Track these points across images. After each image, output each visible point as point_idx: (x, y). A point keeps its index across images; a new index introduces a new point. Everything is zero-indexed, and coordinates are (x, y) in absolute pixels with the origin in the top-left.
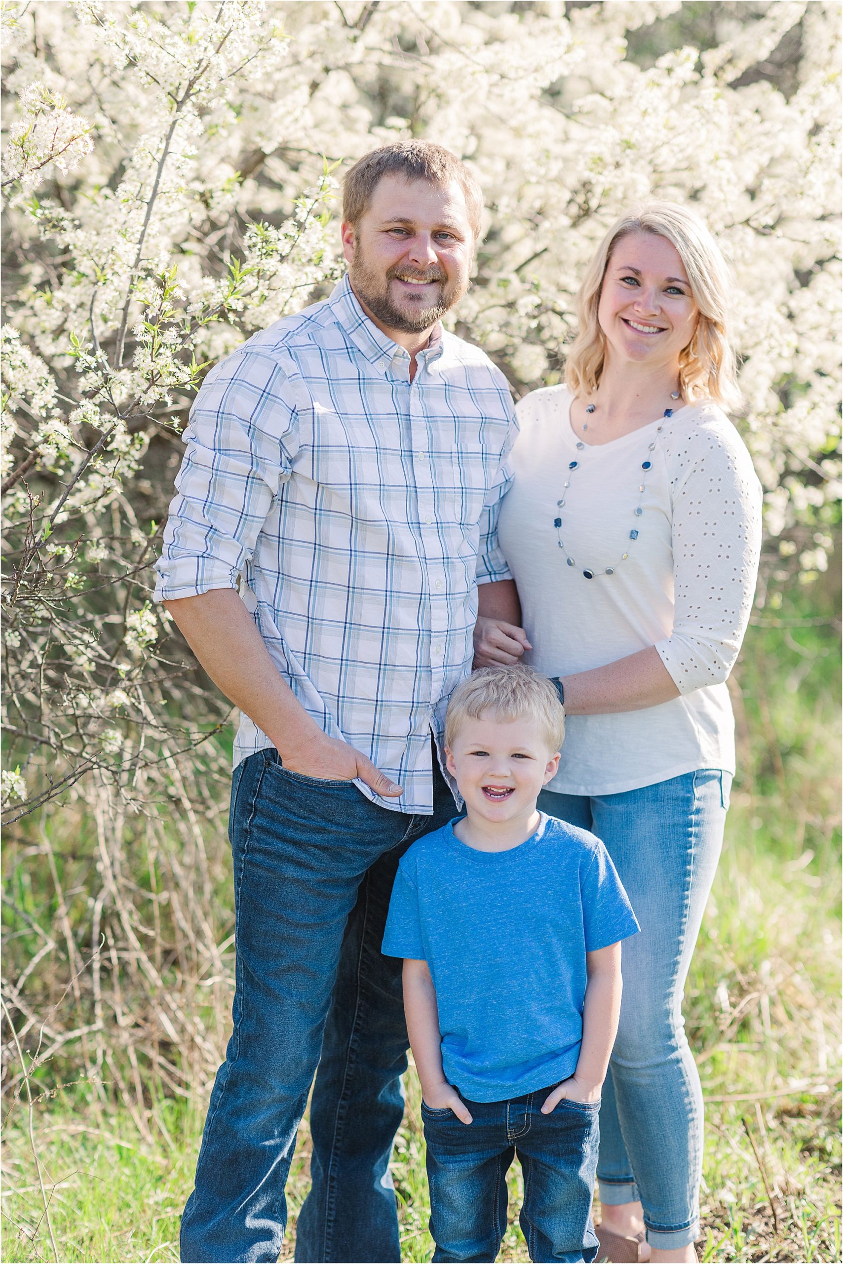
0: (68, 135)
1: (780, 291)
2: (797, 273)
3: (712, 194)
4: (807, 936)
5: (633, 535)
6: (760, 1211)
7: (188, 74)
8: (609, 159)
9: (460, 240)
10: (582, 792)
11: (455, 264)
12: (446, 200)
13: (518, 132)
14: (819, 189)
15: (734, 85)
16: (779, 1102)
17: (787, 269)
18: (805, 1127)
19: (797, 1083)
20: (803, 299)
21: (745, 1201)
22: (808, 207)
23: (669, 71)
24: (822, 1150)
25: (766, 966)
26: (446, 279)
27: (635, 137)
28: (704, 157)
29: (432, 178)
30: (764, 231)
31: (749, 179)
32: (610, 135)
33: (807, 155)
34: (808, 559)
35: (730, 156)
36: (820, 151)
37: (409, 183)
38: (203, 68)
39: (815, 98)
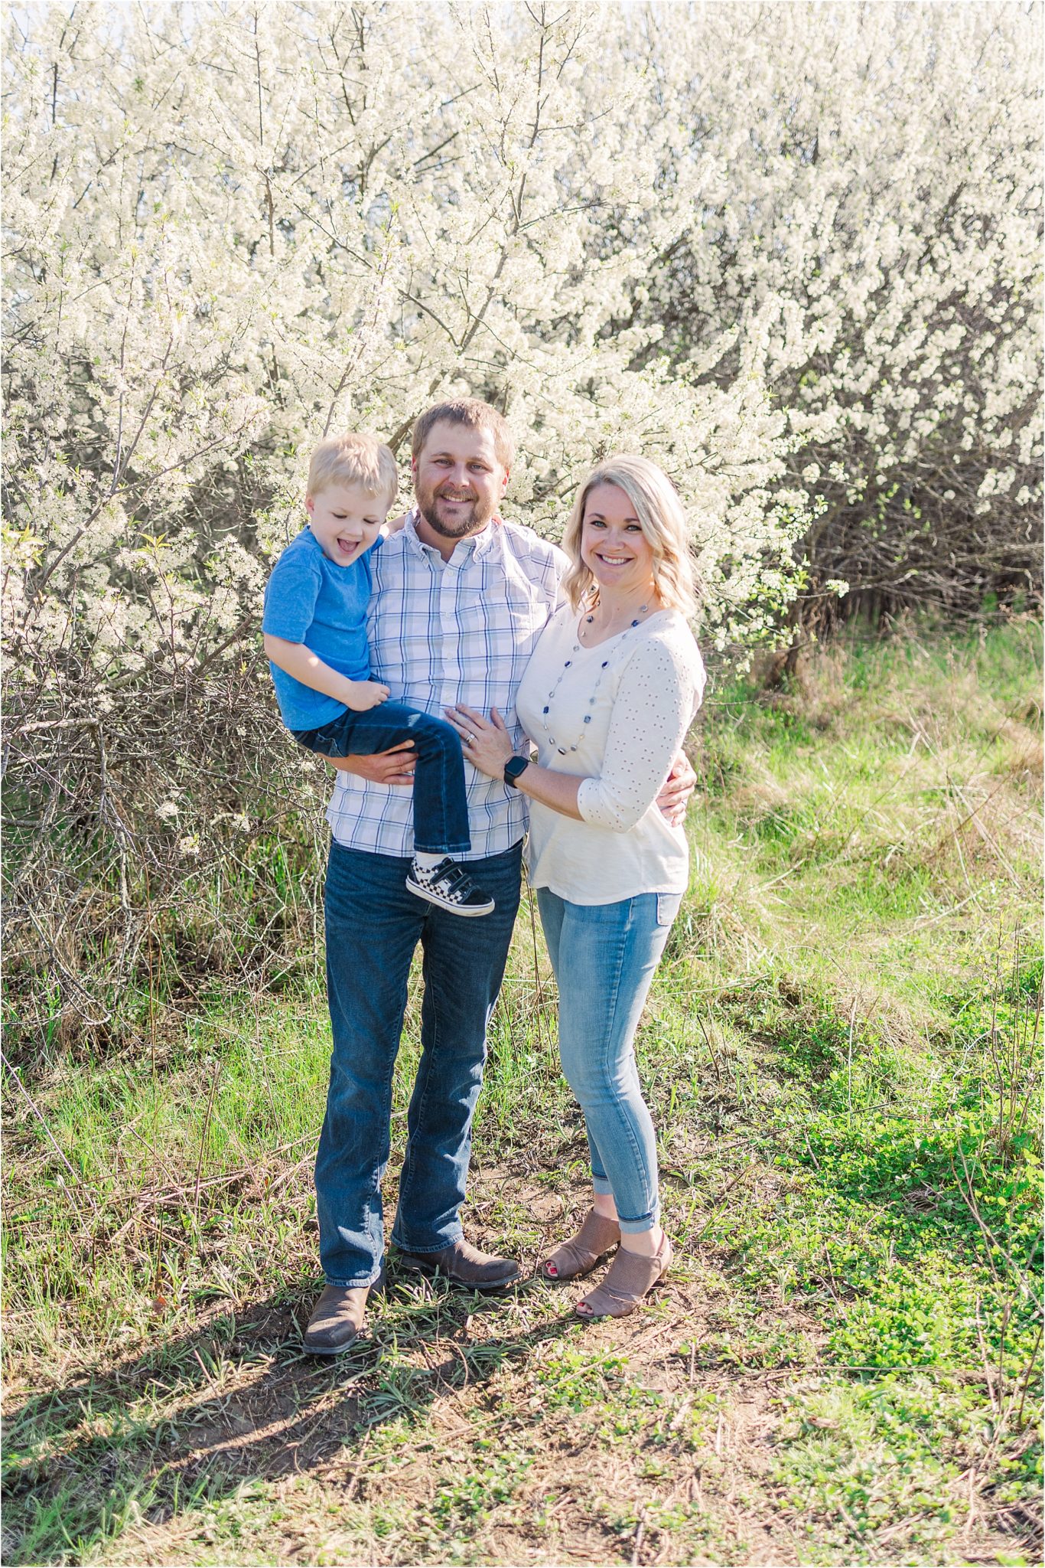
0: (254, 409)
1: (722, 506)
2: (733, 497)
3: (679, 447)
4: (739, 887)
5: (588, 719)
6: (708, 1068)
7: (341, 372)
8: (614, 426)
9: (488, 469)
10: (565, 897)
11: (485, 489)
12: (480, 441)
13: (560, 411)
14: (745, 443)
15: (696, 384)
16: (721, 992)
17: (727, 494)
18: (736, 1009)
19: (733, 981)
20: (736, 512)
21: (700, 1061)
22: (737, 455)
23: (653, 371)
24: (747, 1024)
25: (715, 907)
26: (478, 499)
27: (631, 411)
28: (674, 424)
29: (469, 423)
30: (713, 471)
31: (703, 439)
32: (615, 411)
33: (738, 422)
34: (739, 667)
35: (690, 424)
36: (746, 420)
37: (451, 426)
38: (349, 368)
39: (743, 387)
